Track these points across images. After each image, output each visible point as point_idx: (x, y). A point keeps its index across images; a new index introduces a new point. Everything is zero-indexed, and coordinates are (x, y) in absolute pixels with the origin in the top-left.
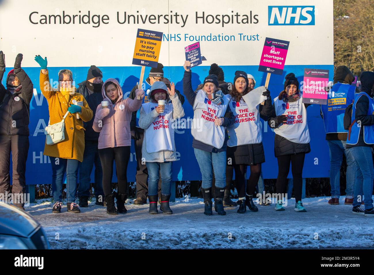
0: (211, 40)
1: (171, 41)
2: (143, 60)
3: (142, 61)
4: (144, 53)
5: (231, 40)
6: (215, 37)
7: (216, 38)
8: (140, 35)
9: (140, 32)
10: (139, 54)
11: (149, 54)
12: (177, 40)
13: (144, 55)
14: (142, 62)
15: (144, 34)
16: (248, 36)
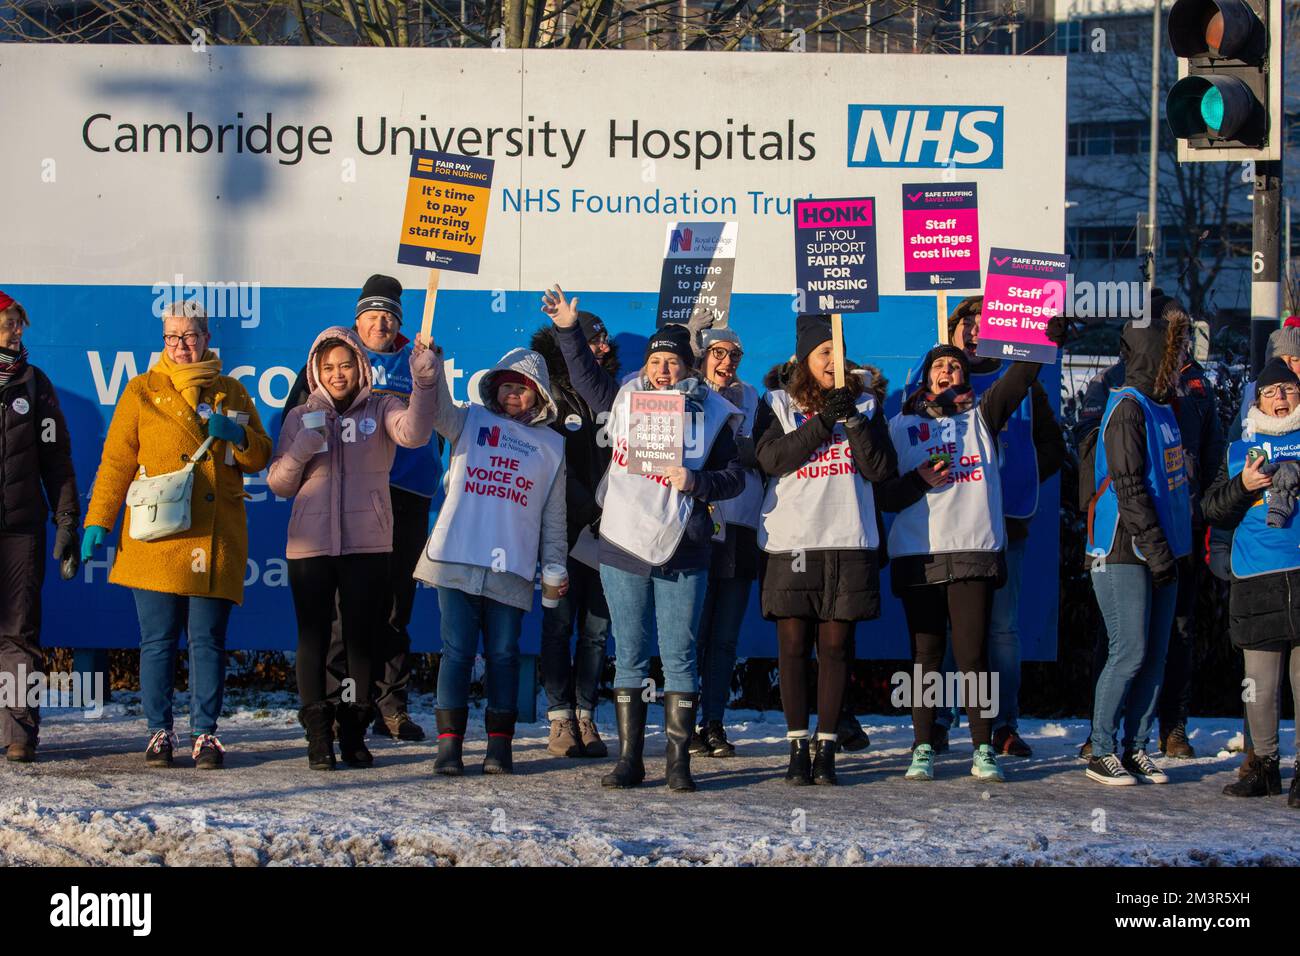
0: (657, 209)
1: (528, 210)
2: (431, 250)
3: (428, 253)
4: (436, 226)
5: (723, 212)
6: (672, 202)
7: (675, 205)
8: (420, 168)
9: (421, 161)
10: (419, 229)
11: (452, 230)
12: (548, 210)
13: (434, 234)
14: (431, 256)
15: (434, 166)
16: (778, 200)
